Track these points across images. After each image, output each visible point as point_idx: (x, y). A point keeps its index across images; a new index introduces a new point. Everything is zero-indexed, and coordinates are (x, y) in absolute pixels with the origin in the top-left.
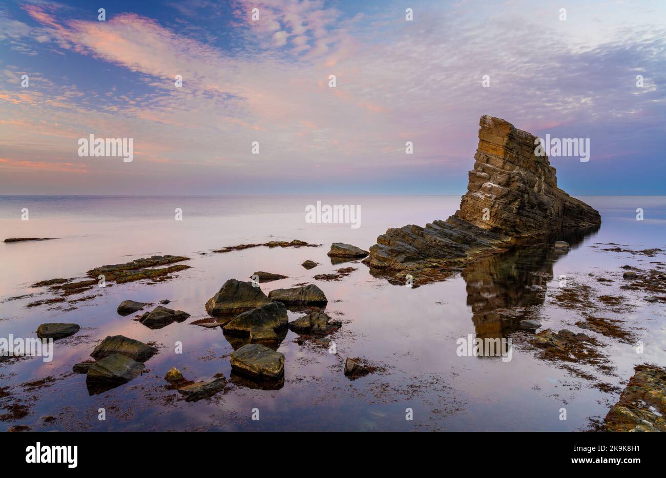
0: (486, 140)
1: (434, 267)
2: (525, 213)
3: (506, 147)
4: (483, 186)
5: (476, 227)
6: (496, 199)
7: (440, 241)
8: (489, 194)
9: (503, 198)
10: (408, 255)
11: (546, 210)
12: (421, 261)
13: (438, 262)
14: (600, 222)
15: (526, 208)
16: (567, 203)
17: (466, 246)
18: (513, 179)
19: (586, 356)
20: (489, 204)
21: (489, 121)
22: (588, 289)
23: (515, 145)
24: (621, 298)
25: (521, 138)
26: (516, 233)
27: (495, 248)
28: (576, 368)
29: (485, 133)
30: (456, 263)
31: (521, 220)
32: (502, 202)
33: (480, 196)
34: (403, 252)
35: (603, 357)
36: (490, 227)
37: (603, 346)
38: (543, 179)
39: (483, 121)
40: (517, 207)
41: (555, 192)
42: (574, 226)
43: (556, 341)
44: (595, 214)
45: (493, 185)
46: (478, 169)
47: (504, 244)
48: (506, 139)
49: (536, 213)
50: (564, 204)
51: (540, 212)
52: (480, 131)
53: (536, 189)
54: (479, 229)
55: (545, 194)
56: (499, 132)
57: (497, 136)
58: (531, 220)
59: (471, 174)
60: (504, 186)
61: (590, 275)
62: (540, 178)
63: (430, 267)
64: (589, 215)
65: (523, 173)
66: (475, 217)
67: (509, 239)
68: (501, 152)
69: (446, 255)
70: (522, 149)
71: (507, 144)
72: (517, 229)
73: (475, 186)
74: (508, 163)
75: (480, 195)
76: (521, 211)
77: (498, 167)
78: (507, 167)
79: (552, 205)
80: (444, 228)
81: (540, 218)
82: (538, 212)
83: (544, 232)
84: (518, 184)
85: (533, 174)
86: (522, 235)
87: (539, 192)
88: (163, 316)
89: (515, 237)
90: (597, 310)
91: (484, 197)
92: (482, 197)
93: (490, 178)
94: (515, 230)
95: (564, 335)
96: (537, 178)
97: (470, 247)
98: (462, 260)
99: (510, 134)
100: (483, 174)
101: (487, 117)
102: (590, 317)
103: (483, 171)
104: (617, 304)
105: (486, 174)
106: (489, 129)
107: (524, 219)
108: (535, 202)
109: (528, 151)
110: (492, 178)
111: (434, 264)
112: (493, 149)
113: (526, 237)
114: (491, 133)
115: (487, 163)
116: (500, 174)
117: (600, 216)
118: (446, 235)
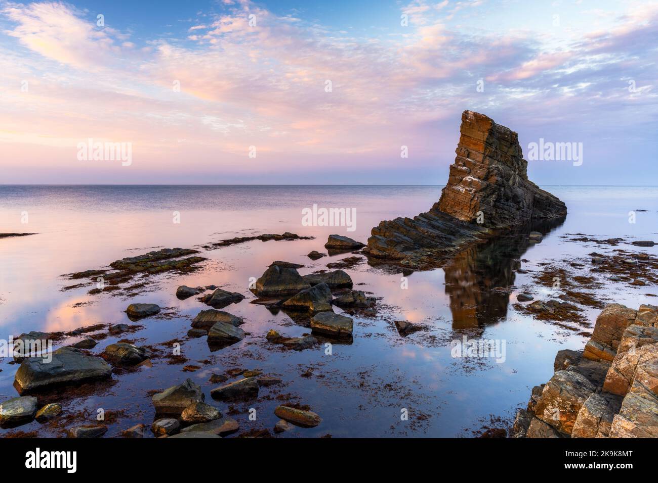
0: (468, 135)
1: (429, 256)
2: (501, 205)
3: (487, 142)
4: (464, 179)
5: (457, 219)
6: (475, 192)
7: (431, 233)
8: (469, 187)
9: (482, 191)
10: (405, 245)
11: (520, 202)
12: (417, 250)
13: (431, 251)
14: (566, 213)
15: (502, 201)
16: (537, 196)
17: (452, 237)
18: (492, 174)
19: (571, 317)
20: (469, 197)
21: (471, 116)
22: (564, 272)
23: (494, 140)
24: (592, 278)
25: (500, 133)
26: (492, 224)
27: (476, 238)
28: (564, 324)
29: (467, 128)
30: (447, 252)
31: (496, 213)
32: (481, 196)
33: (461, 190)
34: (401, 243)
35: (582, 317)
36: (469, 219)
37: (582, 310)
38: (517, 173)
39: (465, 115)
40: (494, 200)
41: (527, 185)
42: (543, 218)
43: (547, 307)
44: (561, 206)
45: (473, 179)
46: (460, 163)
47: (483, 235)
48: (487, 134)
49: (510, 206)
50: (534, 196)
51: (513, 204)
52: (462, 126)
53: (511, 182)
54: (459, 221)
55: (518, 187)
56: (480, 127)
57: (479, 131)
58: (506, 212)
59: (452, 168)
60: (484, 180)
61: (564, 261)
62: (515, 171)
63: (425, 256)
64: (557, 206)
65: (501, 167)
66: (456, 209)
67: (487, 231)
68: (481, 147)
69: (437, 245)
70: (500, 143)
71: (487, 139)
72: (493, 220)
73: (455, 179)
74: (488, 158)
75: (461, 188)
76: (498, 204)
77: (478, 161)
78: (487, 162)
79: (523, 197)
80: (431, 220)
81: (514, 210)
82: (512, 204)
83: (516, 223)
84: (496, 178)
85: (509, 168)
86: (497, 227)
87: (514, 185)
88: (225, 297)
89: (491, 228)
90: (574, 287)
91: (464, 190)
92: (463, 190)
93: (470, 173)
94: (491, 221)
95: (551, 303)
96: (512, 172)
97: (456, 238)
98: (452, 249)
99: (491, 129)
100: (464, 168)
101: (469, 112)
102: (569, 292)
103: (464, 166)
104: (588, 283)
105: (467, 168)
106: (471, 124)
107: (499, 211)
108: (510, 194)
109: (505, 146)
110: (473, 172)
111: (429, 253)
112: (474, 144)
113: (501, 228)
114: (473, 128)
115: (468, 157)
116: (480, 168)
117: (566, 208)
118: (433, 227)
